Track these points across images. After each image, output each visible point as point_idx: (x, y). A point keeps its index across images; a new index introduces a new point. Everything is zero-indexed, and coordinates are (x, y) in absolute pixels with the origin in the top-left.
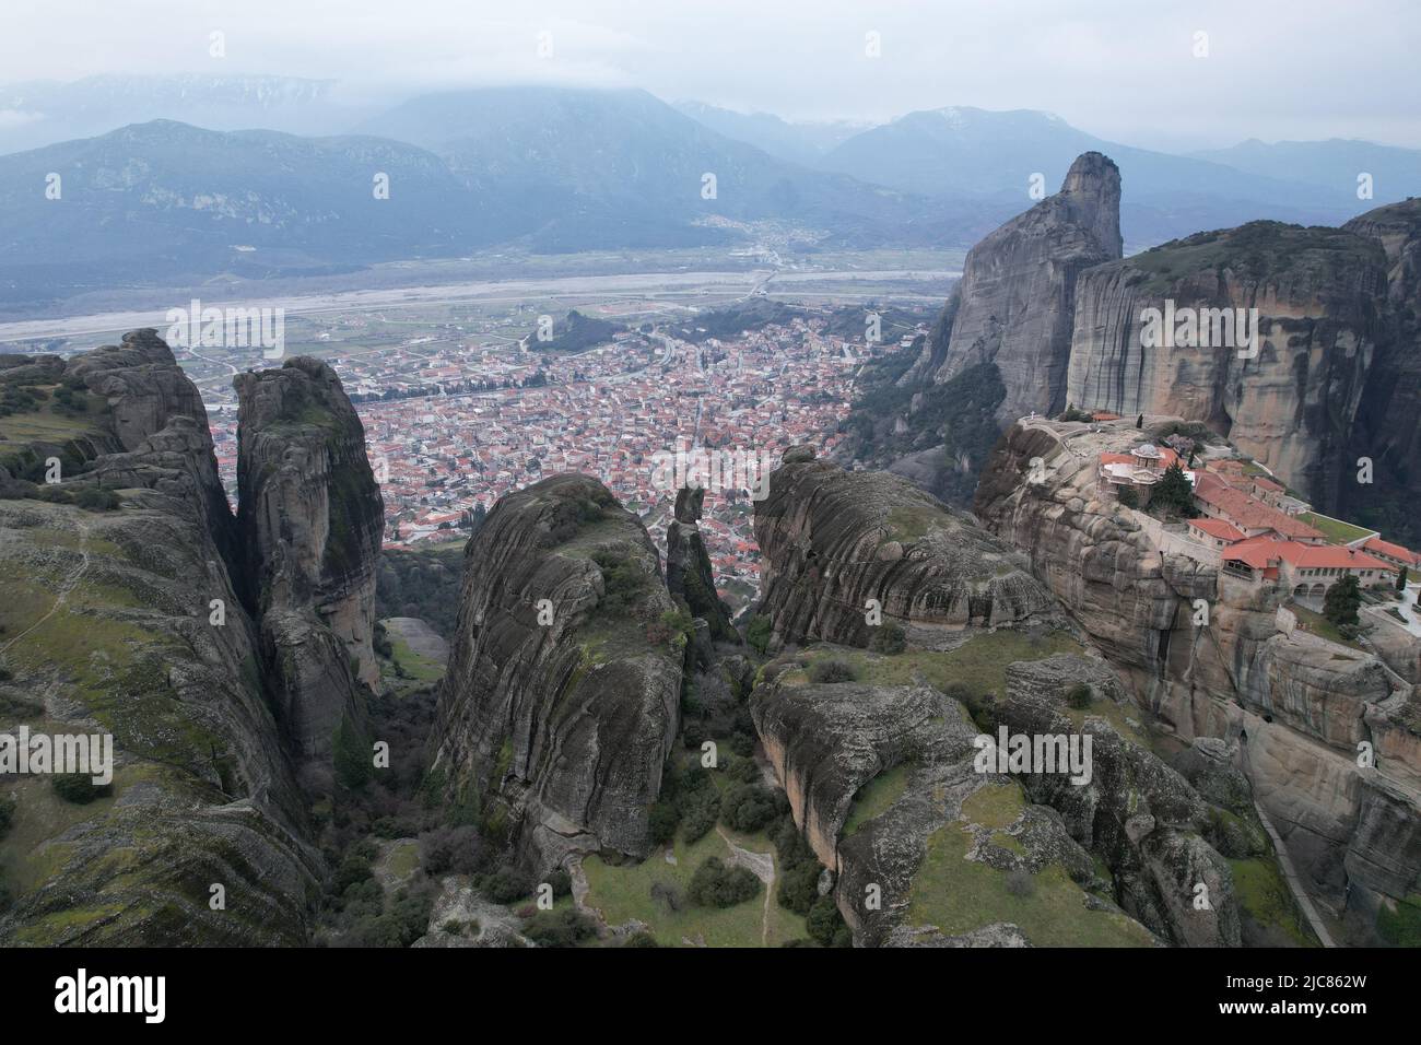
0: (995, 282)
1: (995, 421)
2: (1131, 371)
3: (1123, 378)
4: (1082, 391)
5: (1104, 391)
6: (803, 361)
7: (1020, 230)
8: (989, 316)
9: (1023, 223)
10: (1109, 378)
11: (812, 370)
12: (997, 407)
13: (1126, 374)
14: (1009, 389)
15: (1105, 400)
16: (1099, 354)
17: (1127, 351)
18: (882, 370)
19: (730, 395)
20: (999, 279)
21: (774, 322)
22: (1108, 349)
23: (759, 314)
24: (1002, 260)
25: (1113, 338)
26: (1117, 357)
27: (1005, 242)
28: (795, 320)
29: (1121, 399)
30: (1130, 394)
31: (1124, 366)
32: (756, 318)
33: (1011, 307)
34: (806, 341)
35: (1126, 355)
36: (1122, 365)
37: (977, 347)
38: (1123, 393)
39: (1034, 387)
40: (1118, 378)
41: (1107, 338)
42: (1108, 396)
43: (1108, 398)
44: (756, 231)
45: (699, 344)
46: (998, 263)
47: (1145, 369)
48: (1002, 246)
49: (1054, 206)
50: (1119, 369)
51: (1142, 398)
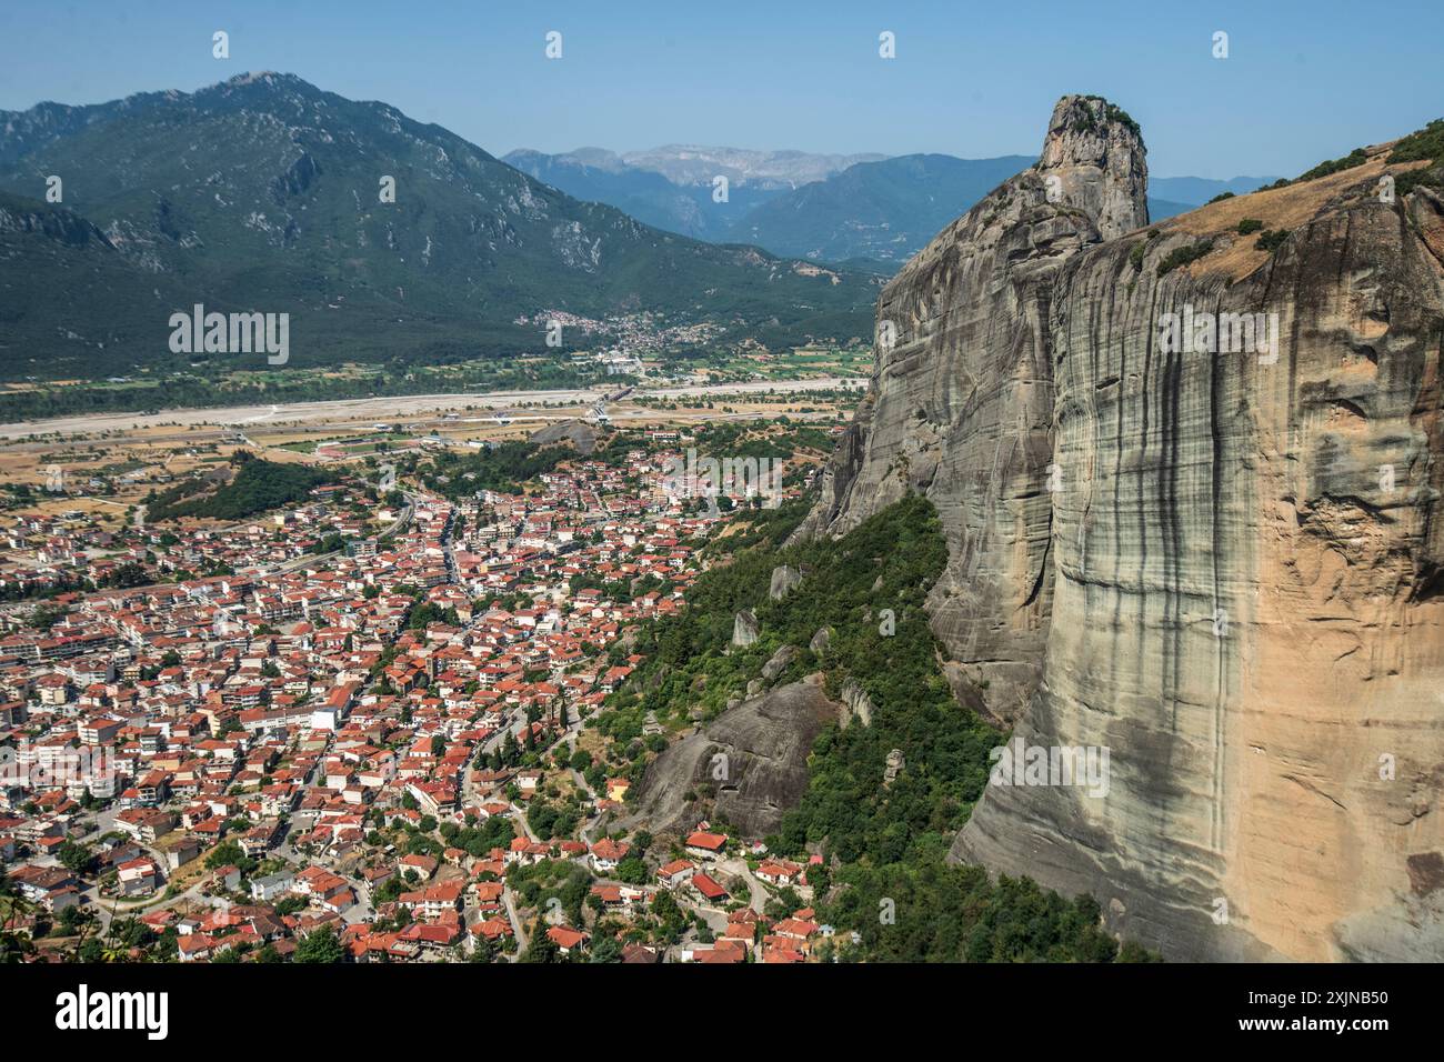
0: (922, 345)
1: (927, 616)
2: (1191, 481)
3: (1173, 501)
4: (1081, 540)
5: (1130, 537)
6: (632, 522)
7: (960, 244)
8: (914, 412)
9: (966, 230)
10: (1141, 503)
11: (640, 536)
12: (929, 587)
13: (1181, 490)
14: (953, 547)
15: (1137, 559)
16: (1110, 446)
17: (1176, 430)
18: (757, 529)
19: (479, 587)
20: (928, 340)
21: (597, 457)
22: (1132, 432)
23: (571, 446)
24: (931, 302)
25: (1139, 404)
26: (1154, 449)
27: (933, 270)
28: (631, 454)
29: (1174, 551)
30: (1197, 539)
31: (1174, 468)
32: (566, 454)
33: (953, 390)
34: (646, 487)
35: (1175, 440)
36: (1167, 469)
37: (896, 471)
38: (1176, 539)
39: (997, 541)
40: (1162, 501)
41: (1126, 406)
42: (1143, 546)
43: (1144, 553)
44: (613, 330)
45: (462, 499)
46: (924, 310)
47: (1227, 472)
48: (930, 278)
49: (1018, 190)
50: (1162, 479)
51: (1227, 547)
